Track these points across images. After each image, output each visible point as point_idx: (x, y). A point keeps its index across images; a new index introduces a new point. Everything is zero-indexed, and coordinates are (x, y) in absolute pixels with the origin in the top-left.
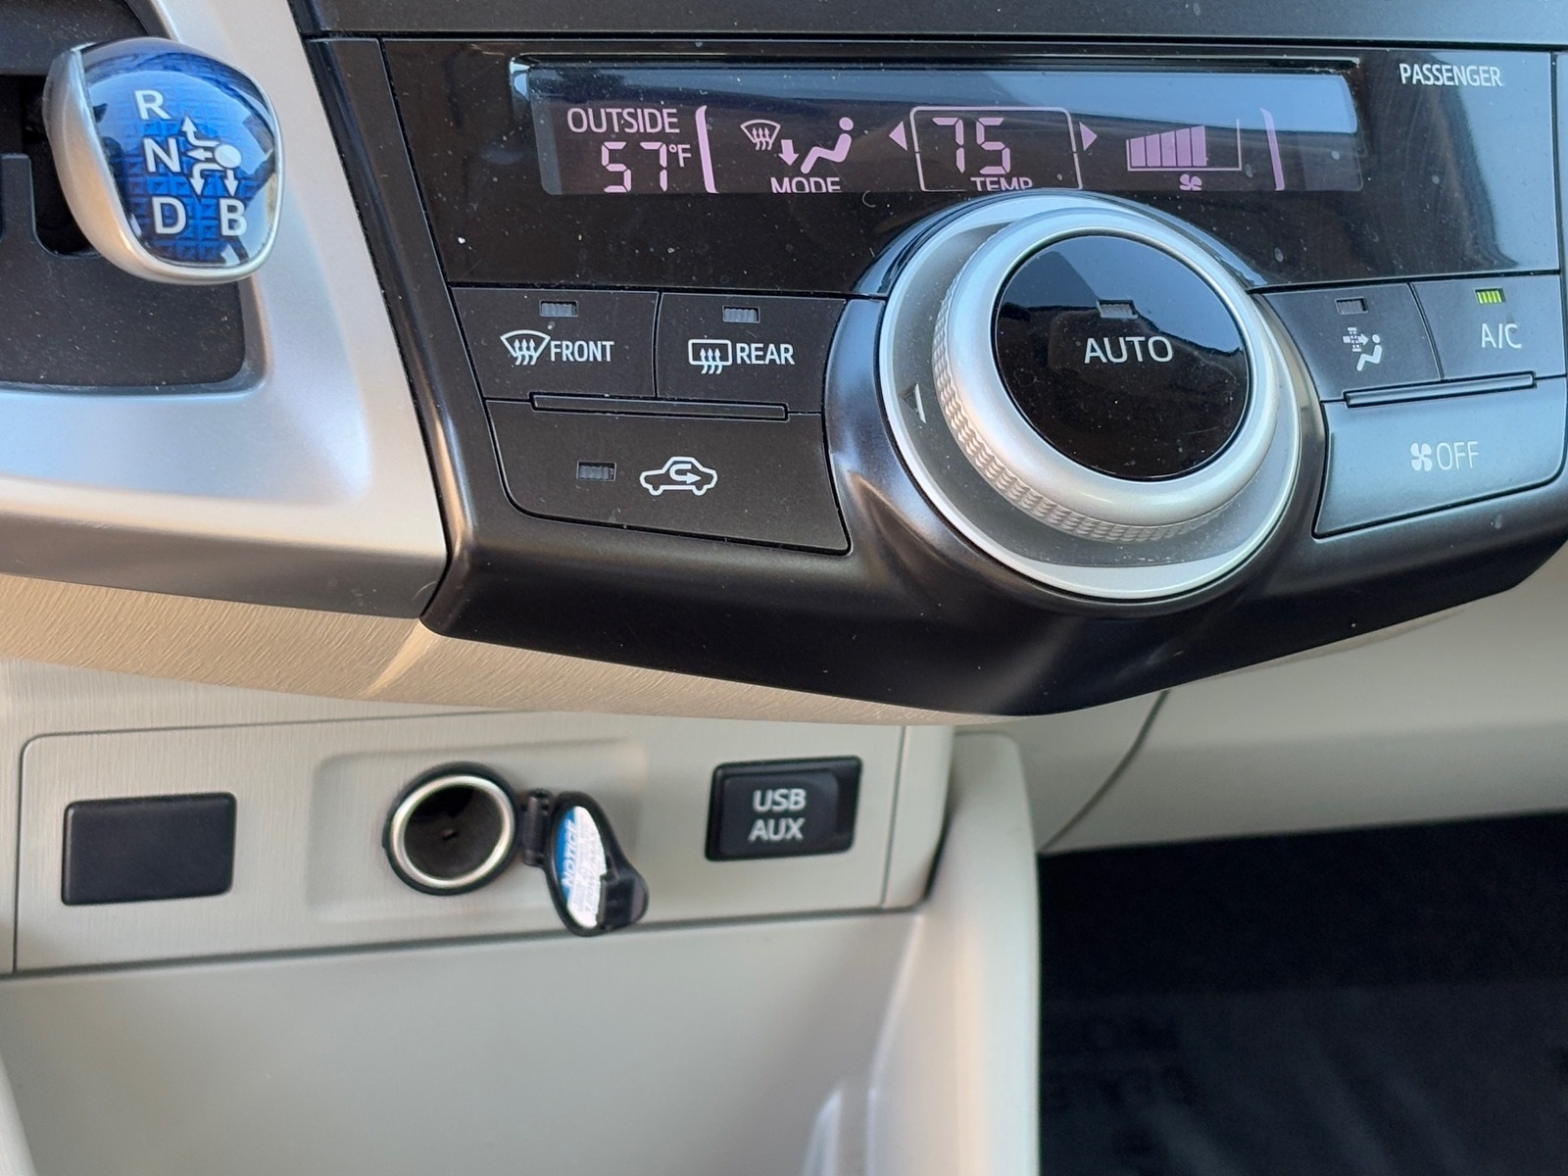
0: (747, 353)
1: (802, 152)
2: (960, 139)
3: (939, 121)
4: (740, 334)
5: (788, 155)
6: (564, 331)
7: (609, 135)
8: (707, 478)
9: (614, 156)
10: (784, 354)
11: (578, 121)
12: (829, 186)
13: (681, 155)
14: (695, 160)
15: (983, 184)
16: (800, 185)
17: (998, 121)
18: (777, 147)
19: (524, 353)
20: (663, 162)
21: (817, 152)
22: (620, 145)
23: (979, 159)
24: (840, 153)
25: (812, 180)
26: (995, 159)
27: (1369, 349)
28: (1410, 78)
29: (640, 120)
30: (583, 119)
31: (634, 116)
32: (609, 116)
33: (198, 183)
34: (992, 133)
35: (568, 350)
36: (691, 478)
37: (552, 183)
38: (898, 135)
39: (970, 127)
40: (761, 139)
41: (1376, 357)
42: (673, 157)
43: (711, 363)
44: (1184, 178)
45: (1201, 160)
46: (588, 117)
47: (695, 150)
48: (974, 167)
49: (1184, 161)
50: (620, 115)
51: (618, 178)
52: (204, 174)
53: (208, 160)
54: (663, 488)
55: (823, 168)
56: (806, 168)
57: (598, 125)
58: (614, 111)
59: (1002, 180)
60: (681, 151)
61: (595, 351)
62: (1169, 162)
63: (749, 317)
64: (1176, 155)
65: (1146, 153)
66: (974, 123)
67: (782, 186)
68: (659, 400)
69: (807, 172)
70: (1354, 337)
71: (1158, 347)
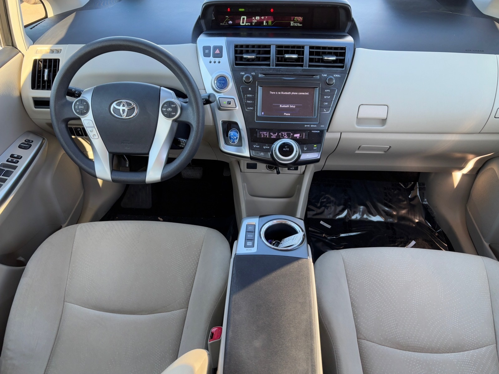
0: (267, 147)
4: (266, 146)
5: (273, 135)
10: (269, 147)
12: (275, 137)
19: (255, 146)
23: (285, 135)
24: (276, 135)
28: (313, 132)
30: (261, 133)
35: (257, 146)
36: (263, 154)
37: (258, 137)
38: (280, 134)
40: (271, 134)
43: (265, 148)
45: (299, 136)
54: (261, 154)
55: (275, 136)
58: (263, 132)
60: (266, 135)
61: (258, 147)
63: (267, 145)
64: (297, 136)
65: (295, 135)
66: (285, 133)
67: (272, 137)
68: (261, 150)
69: (274, 136)
70: (305, 148)
71: (288, 149)
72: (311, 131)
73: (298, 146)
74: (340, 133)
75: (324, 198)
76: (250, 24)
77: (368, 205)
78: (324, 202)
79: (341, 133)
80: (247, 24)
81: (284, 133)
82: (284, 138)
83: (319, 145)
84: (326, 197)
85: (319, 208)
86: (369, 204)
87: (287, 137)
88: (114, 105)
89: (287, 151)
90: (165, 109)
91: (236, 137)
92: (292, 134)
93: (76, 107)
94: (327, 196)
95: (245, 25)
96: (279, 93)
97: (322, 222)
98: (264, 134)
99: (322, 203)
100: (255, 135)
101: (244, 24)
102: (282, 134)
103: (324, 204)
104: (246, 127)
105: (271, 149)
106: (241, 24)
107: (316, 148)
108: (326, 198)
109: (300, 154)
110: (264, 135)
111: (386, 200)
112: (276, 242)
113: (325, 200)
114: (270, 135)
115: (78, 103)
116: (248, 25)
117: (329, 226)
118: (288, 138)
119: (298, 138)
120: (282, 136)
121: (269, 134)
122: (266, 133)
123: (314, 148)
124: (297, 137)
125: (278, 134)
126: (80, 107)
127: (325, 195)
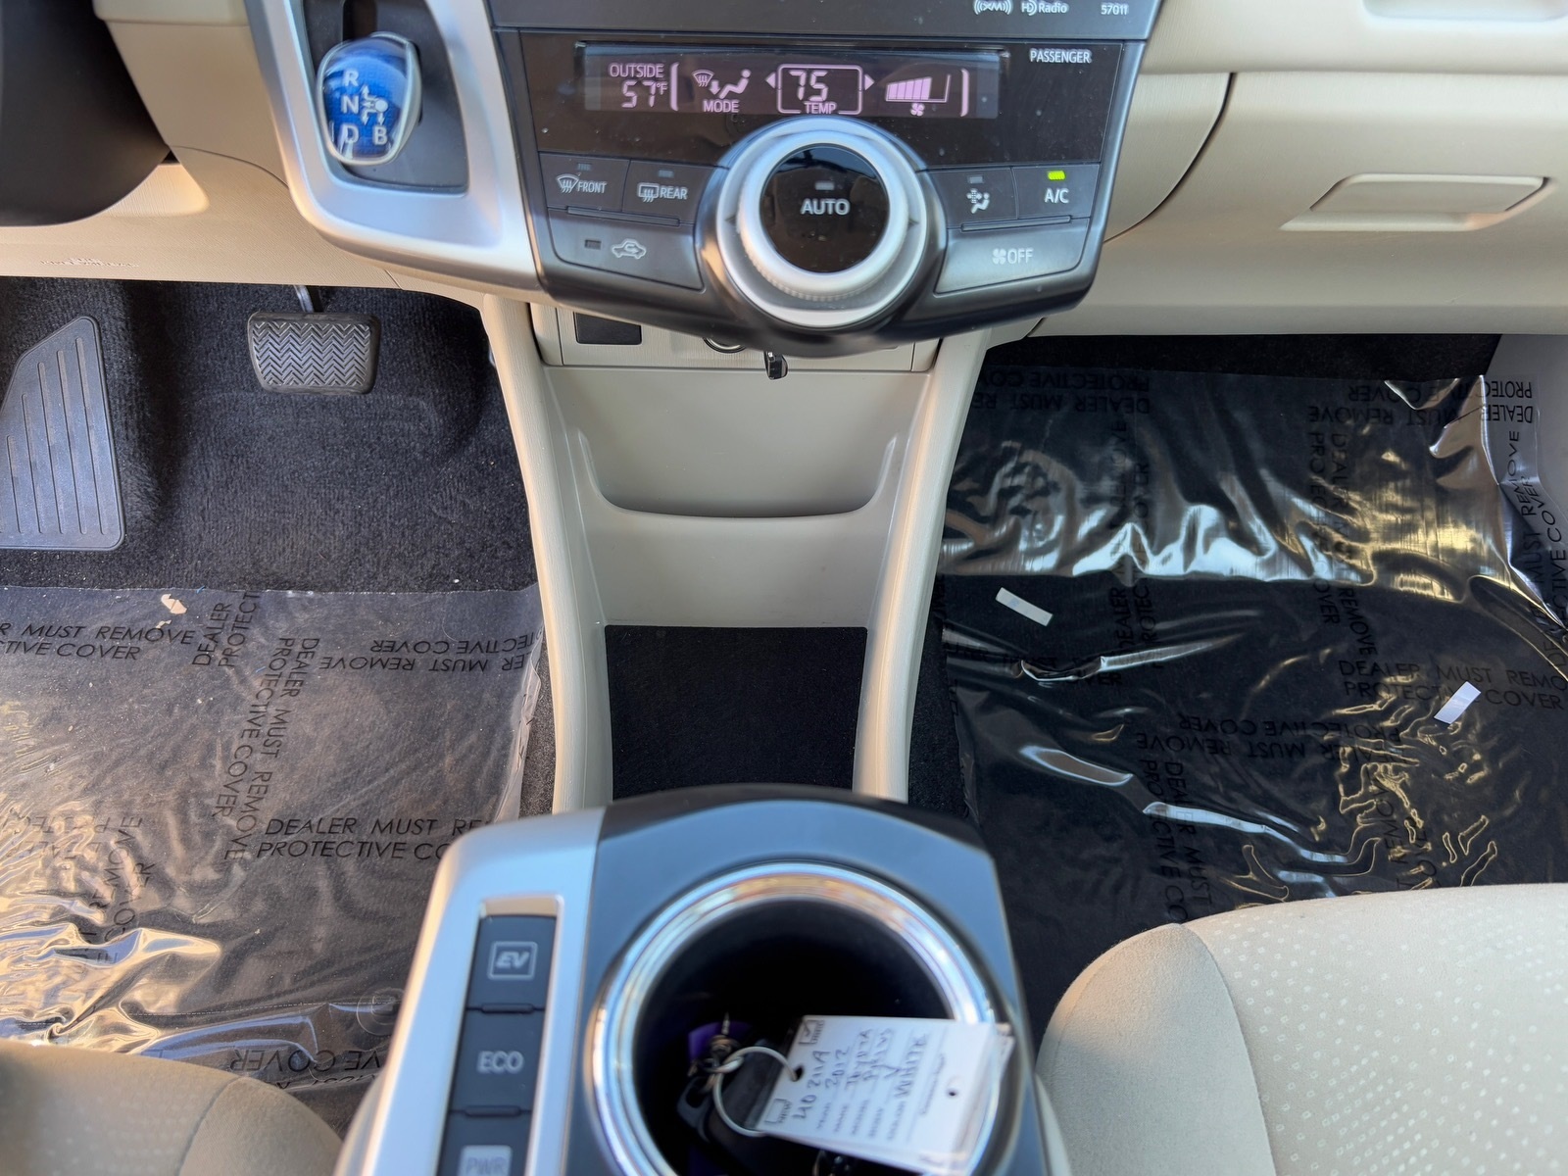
0: (666, 192)
1: (722, 86)
2: (802, 82)
3: (793, 73)
4: (663, 182)
5: (715, 88)
6: (585, 177)
7: (629, 78)
8: (641, 251)
9: (630, 88)
10: (682, 193)
11: (614, 70)
12: (733, 107)
13: (662, 89)
14: (668, 92)
15: (810, 106)
16: (718, 105)
17: (823, 74)
18: (709, 85)
19: (566, 186)
20: (653, 91)
21: (729, 88)
22: (633, 83)
23: (811, 92)
24: (741, 87)
25: (725, 102)
26: (818, 92)
27: (980, 201)
28: (1035, 59)
29: (645, 70)
30: (617, 70)
31: (642, 68)
32: (630, 68)
33: (365, 118)
34: (819, 80)
36: (635, 250)
37: (593, 103)
38: (771, 80)
39: (808, 79)
40: (703, 81)
41: (984, 206)
42: (657, 89)
43: (649, 196)
44: (915, 106)
45: (926, 96)
46: (619, 68)
47: (669, 86)
48: (807, 97)
49: (917, 97)
50: (635, 68)
51: (629, 99)
52: (369, 114)
53: (371, 107)
54: (622, 254)
55: (731, 96)
56: (723, 95)
57: (624, 71)
58: (633, 66)
59: (821, 104)
60: (662, 86)
62: (908, 97)
63: (669, 174)
64: (913, 93)
65: (897, 92)
66: (811, 75)
67: (709, 106)
68: (623, 212)
69: (722, 98)
70: (974, 195)
71: (841, 207)
72: (1019, 48)
73: (923, 183)
74: (1225, 78)
75: (1017, 470)
77: (1234, 500)
78: (1012, 491)
79: (1232, 77)
81: (809, 72)
82: (804, 114)
83: (1088, 171)
84: (1025, 465)
85: (994, 520)
86: (1236, 492)
87: (831, 106)
89: (830, 219)
91: (382, 105)
92: (869, 82)
94: (1029, 456)
97: (1004, 597)
98: (639, 82)
99: (1006, 494)
100: (565, 89)
102: (790, 83)
103: (1014, 502)
104: (493, 26)
105: (705, 208)
107: (1061, 193)
108: (1027, 470)
109: (942, 244)
110: (642, 91)
111: (1321, 472)
112: (747, 1060)
113: (1019, 480)
114: (687, 85)
117: (1042, 617)
118: (835, 113)
119: (918, 110)
120: (791, 100)
121: (686, 80)
122: (657, 69)
123: (1049, 196)
124: (908, 105)
125: (757, 82)
127: (1021, 453)
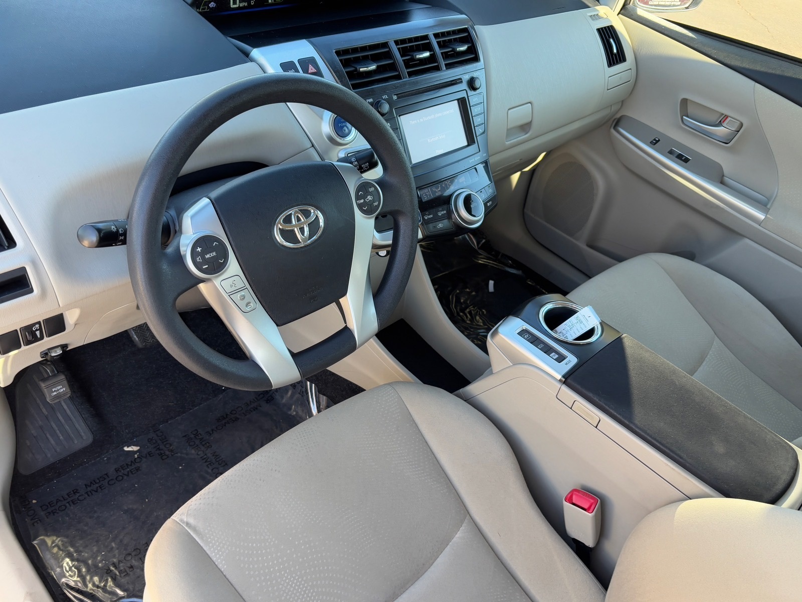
0: (442, 213)
4: (441, 211)
5: (436, 190)
6: (428, 215)
19: (426, 218)
23: (449, 185)
30: (422, 192)
35: (429, 217)
36: (441, 226)
38: (443, 186)
43: (440, 214)
54: (439, 227)
60: (429, 193)
63: (441, 209)
68: (437, 219)
76: (246, 4)
80: (241, 5)
88: (279, 225)
90: (362, 201)
93: (199, 259)
95: (239, 8)
96: (421, 120)
98: (426, 193)
101: (238, 6)
102: (446, 185)
105: (451, 213)
106: (232, 6)
110: (426, 195)
115: (199, 249)
116: (244, 7)
120: (447, 188)
121: (432, 191)
122: (427, 190)
126: (208, 256)
